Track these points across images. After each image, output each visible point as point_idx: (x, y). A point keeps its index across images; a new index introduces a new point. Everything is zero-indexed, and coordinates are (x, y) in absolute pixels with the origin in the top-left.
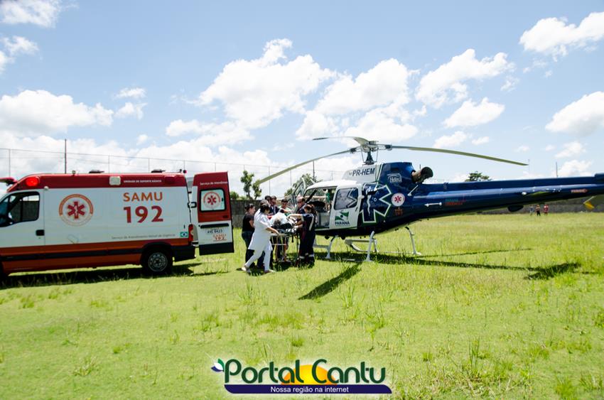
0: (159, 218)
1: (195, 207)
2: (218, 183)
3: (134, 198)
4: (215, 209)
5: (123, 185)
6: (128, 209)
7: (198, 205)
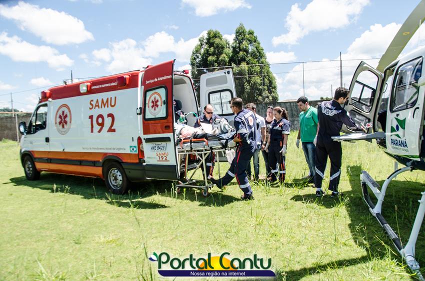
0: (113, 128)
1: (140, 114)
2: (161, 79)
3: (96, 106)
4: (157, 116)
5: (90, 91)
6: (91, 117)
7: (143, 111)
